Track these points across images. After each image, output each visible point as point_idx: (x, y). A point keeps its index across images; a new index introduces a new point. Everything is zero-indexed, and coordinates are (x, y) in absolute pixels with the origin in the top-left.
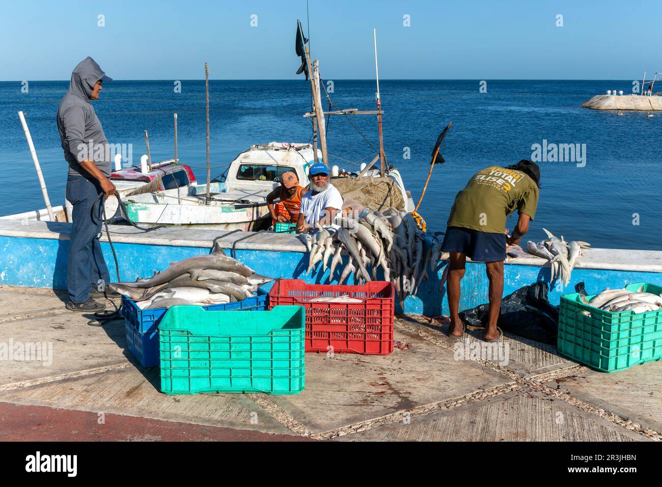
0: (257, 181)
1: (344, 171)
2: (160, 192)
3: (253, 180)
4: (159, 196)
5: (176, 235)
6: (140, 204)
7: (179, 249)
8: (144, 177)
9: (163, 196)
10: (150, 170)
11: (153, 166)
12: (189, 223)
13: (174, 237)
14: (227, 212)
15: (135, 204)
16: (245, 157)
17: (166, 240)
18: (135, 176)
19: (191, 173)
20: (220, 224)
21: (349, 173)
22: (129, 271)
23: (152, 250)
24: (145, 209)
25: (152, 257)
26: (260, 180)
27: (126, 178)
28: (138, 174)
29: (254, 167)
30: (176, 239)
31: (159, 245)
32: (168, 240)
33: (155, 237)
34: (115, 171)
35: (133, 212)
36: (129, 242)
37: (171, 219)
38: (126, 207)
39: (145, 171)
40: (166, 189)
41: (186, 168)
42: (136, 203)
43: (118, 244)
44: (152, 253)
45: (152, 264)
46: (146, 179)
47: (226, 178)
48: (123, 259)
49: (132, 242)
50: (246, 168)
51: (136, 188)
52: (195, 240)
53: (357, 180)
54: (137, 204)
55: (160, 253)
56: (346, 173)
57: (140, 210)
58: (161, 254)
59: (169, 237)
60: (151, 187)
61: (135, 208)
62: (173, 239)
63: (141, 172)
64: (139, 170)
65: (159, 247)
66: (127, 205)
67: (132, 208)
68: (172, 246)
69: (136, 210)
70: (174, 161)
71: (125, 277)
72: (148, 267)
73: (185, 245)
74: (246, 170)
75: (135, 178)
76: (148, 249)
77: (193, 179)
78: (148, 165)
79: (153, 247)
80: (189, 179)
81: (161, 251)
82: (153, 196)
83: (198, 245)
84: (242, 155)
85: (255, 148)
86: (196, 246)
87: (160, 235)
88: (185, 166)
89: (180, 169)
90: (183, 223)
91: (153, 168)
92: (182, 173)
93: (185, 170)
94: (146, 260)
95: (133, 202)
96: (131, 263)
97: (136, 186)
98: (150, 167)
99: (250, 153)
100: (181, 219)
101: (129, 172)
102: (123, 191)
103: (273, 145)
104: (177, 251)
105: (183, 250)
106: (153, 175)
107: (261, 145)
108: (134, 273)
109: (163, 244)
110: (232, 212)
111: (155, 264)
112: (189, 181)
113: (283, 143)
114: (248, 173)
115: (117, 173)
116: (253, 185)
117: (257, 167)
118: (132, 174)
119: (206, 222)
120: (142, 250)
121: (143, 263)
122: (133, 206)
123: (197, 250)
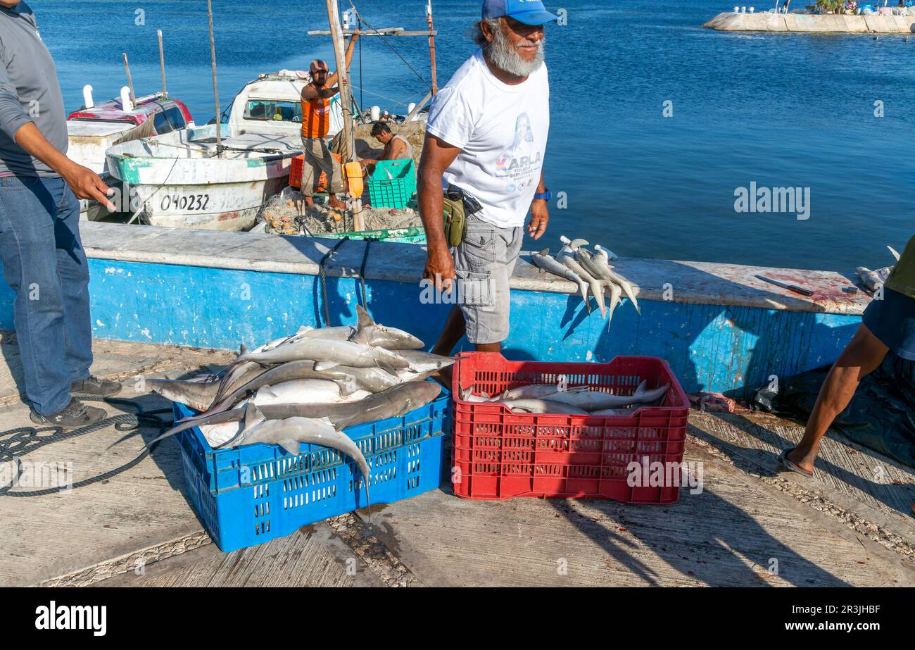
0: (271, 121)
1: (386, 113)
2: (153, 139)
3: (265, 120)
4: (152, 143)
6: (140, 159)
7: (267, 276)
8: (127, 116)
9: (156, 144)
10: (134, 107)
11: (137, 101)
12: (207, 183)
13: (257, 255)
14: (254, 167)
15: (133, 159)
16: (253, 90)
17: (244, 261)
18: (116, 115)
19: (186, 111)
20: (246, 182)
21: (394, 116)
22: (182, 309)
23: (221, 276)
24: (148, 165)
25: (220, 288)
26: (274, 120)
27: (103, 117)
28: (118, 111)
29: (265, 103)
30: (260, 260)
31: (232, 269)
32: (248, 261)
33: (224, 254)
34: (86, 109)
35: (132, 171)
36: (180, 263)
37: (184, 178)
38: (122, 163)
39: (128, 109)
40: (159, 133)
41: (179, 104)
42: (136, 157)
43: (161, 265)
44: (221, 281)
45: (221, 299)
46: (131, 120)
47: (228, 117)
48: (171, 289)
49: (186, 263)
50: (255, 104)
51: (121, 133)
52: (294, 263)
53: (402, 126)
54: (137, 160)
55: (234, 281)
56: (389, 116)
57: (141, 167)
58: (236, 284)
59: (248, 256)
60: (143, 131)
61: (134, 164)
62: (256, 260)
63: (122, 109)
64: (120, 106)
65: (231, 272)
66: (122, 160)
67: (130, 164)
68: (255, 271)
69: (135, 167)
70: (162, 94)
71: (176, 319)
72: (214, 303)
73: (277, 270)
74: (255, 107)
75: (115, 118)
76: (214, 275)
77: (189, 118)
78: (131, 100)
79: (221, 272)
80: (184, 119)
81: (237, 279)
82: (144, 144)
83: (299, 271)
84: (248, 87)
85: (263, 75)
86: (296, 272)
87: (233, 249)
88: (177, 102)
89: (171, 105)
90: (200, 183)
91: (138, 104)
92: (174, 110)
93: (178, 107)
94: (211, 292)
95: (130, 156)
96: (186, 297)
97: (120, 129)
98: (133, 103)
99: (259, 84)
100: (197, 178)
101: (105, 109)
102: (105, 137)
103: (284, 74)
104: (264, 279)
105: (274, 278)
106: (140, 114)
107: (272, 74)
108: (192, 311)
109: (240, 268)
110: (260, 166)
111: (226, 300)
112: (185, 121)
113: (297, 72)
114: (259, 111)
115: (89, 111)
116: (266, 127)
117: (269, 103)
118: (110, 113)
119: (229, 181)
120: (203, 276)
121: (205, 296)
122: (131, 162)
123: (297, 278)
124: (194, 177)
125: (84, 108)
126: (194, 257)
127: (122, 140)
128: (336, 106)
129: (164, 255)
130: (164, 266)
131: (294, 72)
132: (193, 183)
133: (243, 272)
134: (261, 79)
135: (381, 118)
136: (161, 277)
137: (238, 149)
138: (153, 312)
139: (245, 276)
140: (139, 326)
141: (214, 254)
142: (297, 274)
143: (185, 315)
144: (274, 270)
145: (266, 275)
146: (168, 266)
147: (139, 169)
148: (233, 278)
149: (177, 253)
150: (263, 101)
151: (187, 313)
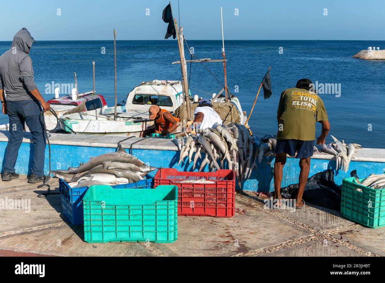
0: (146, 105)
2: (85, 112)
3: (143, 104)
4: (84, 115)
5: (94, 140)
6: (73, 120)
8: (74, 102)
9: (86, 115)
10: (78, 98)
11: (79, 95)
12: (104, 132)
13: (92, 141)
14: (129, 125)
15: (70, 120)
16: (138, 90)
17: (87, 143)
19: (103, 100)
20: (124, 133)
22: (63, 163)
24: (77, 123)
25: (78, 154)
26: (147, 104)
27: (62, 103)
28: (70, 100)
29: (144, 96)
30: (93, 142)
32: (89, 143)
33: (80, 141)
34: (55, 99)
36: (64, 144)
37: (93, 130)
38: (65, 122)
39: (75, 99)
40: (88, 110)
42: (71, 119)
43: (56, 145)
44: (78, 151)
46: (75, 104)
47: (125, 103)
48: (60, 155)
49: (66, 144)
50: (139, 97)
51: (69, 110)
52: (106, 143)
54: (71, 120)
55: (84, 151)
57: (74, 123)
58: (84, 152)
59: (89, 141)
60: (79, 109)
61: (70, 122)
62: (92, 143)
63: (72, 99)
65: (82, 147)
66: (65, 120)
67: (68, 122)
68: (91, 147)
69: (70, 124)
70: (93, 92)
72: (76, 160)
73: (99, 146)
75: (68, 103)
76: (75, 149)
77: (105, 104)
79: (79, 148)
80: (102, 104)
81: (84, 150)
82: (80, 115)
83: (108, 146)
84: (136, 88)
85: (144, 83)
86: (106, 147)
87: (84, 139)
88: (99, 95)
89: (96, 97)
90: (101, 132)
91: (80, 97)
92: (98, 100)
93: (100, 98)
94: (74, 156)
95: (69, 119)
96: (65, 158)
97: (69, 108)
98: (77, 96)
99: (142, 87)
100: (100, 130)
101: (64, 99)
102: (61, 112)
103: (155, 82)
104: (95, 150)
105: (98, 150)
106: (79, 101)
107: (148, 82)
108: (67, 164)
109: (86, 145)
110: (132, 125)
111: (80, 159)
112: (102, 105)
113: (162, 81)
114: (140, 100)
115: (56, 100)
116: (143, 108)
117: (146, 96)
118: (66, 101)
119: (115, 132)
120: (72, 150)
121: (72, 157)
122: (69, 122)
123: (107, 149)
124: (98, 129)
125: (54, 98)
126: (69, 142)
127: (68, 113)
128: (180, 98)
129: (58, 141)
130: (58, 146)
131: (161, 81)
132: (97, 132)
133: (87, 147)
134: (142, 84)
135: (199, 101)
136: (56, 150)
137: (126, 118)
138: (52, 164)
139: (88, 149)
140: (47, 170)
141: (76, 141)
142: (107, 147)
143: (64, 165)
144: (98, 146)
145: (95, 148)
146: (59, 146)
147: (73, 125)
148: (83, 150)
149: (63, 141)
150: (143, 95)
151: (65, 164)
